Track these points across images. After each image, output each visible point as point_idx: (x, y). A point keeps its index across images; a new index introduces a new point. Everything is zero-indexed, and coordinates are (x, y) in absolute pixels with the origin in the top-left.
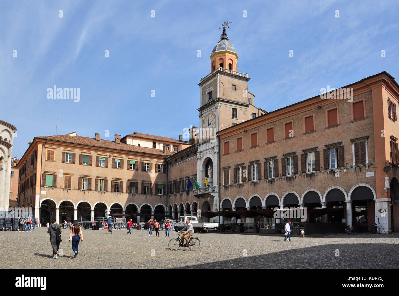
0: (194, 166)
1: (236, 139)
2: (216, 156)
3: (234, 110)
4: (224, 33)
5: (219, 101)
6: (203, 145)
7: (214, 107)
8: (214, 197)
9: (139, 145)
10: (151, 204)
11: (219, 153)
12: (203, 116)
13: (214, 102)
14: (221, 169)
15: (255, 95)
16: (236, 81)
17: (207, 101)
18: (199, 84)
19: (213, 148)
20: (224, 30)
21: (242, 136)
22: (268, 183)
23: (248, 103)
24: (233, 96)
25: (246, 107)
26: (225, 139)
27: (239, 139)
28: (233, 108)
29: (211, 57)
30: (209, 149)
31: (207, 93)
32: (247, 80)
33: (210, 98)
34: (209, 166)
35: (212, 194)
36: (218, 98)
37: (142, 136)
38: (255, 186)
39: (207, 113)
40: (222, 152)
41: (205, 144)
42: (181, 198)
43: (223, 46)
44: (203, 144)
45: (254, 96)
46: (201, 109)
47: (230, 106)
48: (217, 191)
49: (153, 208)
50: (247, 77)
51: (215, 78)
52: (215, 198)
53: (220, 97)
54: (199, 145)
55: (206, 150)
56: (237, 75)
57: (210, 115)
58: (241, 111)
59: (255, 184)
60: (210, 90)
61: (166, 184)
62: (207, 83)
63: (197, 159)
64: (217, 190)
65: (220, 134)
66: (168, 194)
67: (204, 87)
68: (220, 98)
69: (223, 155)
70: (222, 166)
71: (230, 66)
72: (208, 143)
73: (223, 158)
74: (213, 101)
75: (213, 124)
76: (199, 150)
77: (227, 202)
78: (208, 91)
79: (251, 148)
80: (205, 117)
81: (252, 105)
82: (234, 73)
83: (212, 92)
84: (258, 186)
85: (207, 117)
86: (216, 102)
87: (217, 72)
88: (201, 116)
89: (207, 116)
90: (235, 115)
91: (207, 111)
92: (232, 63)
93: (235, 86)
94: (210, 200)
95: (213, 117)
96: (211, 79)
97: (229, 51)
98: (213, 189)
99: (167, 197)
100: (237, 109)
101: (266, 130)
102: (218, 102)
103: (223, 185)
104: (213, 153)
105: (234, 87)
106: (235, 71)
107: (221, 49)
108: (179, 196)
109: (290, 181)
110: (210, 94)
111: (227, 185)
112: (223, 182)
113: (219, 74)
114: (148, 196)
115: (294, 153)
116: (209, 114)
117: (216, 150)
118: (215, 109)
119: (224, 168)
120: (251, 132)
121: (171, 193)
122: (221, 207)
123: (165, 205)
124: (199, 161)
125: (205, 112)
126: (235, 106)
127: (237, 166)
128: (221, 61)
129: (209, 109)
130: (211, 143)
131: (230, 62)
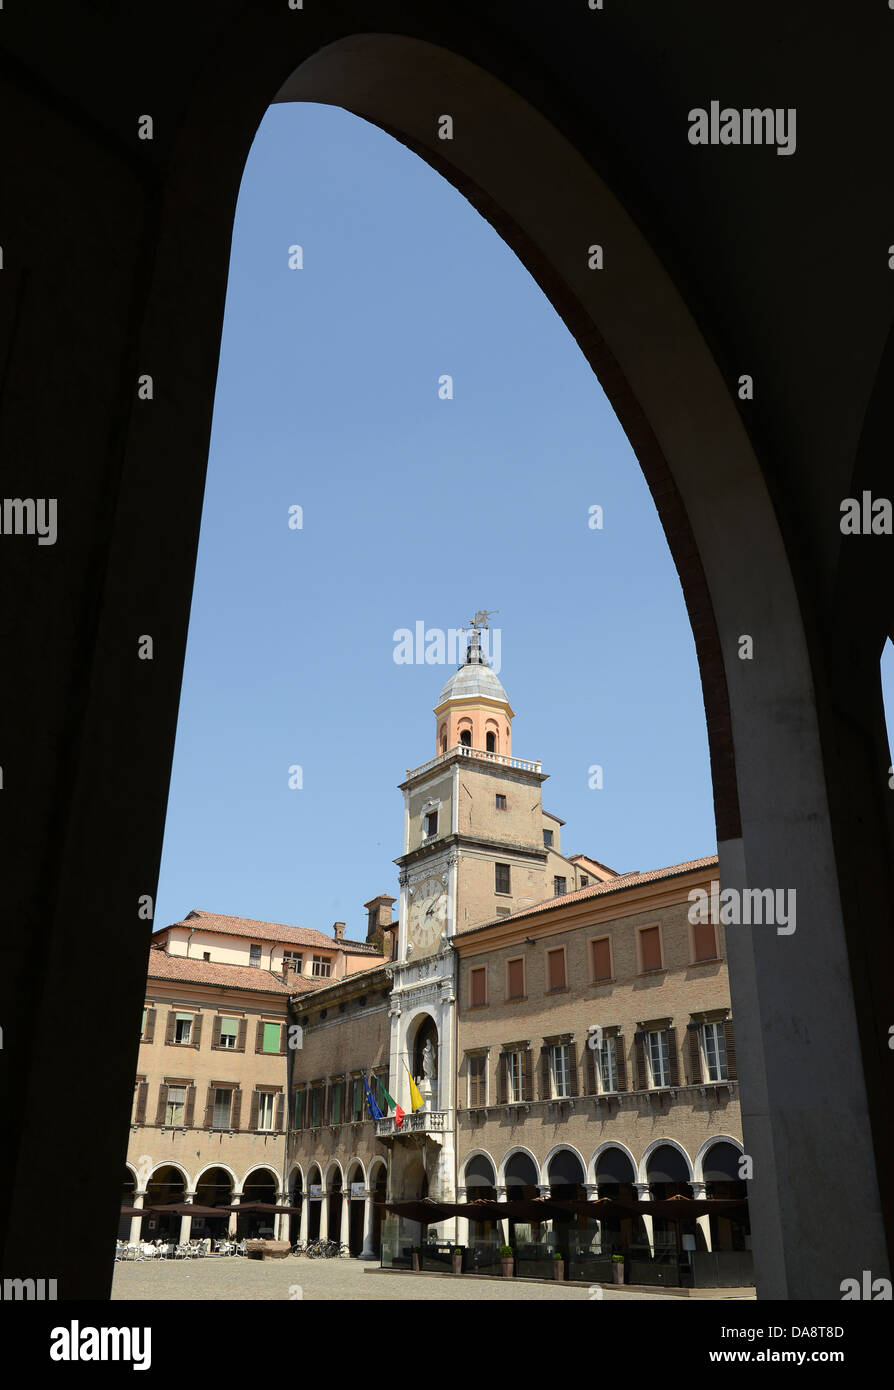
0: (379, 1036)
1: (507, 964)
2: (450, 1009)
3: (503, 869)
4: (475, 646)
5: (457, 844)
6: (411, 973)
7: (444, 859)
8: (440, 1146)
11: (456, 1002)
12: (410, 882)
13: (443, 846)
14: (461, 1054)
15: (563, 820)
16: (506, 786)
17: (424, 838)
18: (404, 787)
19: (439, 986)
21: (523, 956)
22: (599, 1108)
23: (542, 847)
24: (498, 828)
25: (538, 861)
26: (475, 960)
27: (516, 965)
28: (497, 864)
29: (436, 715)
30: (426, 987)
31: (423, 816)
32: (536, 779)
33: (432, 830)
34: (428, 1041)
35: (434, 1137)
36: (456, 836)
38: (562, 1116)
39: (424, 875)
40: (468, 1000)
41: (415, 972)
43: (470, 684)
44: (409, 968)
45: (561, 824)
46: (406, 862)
47: (490, 859)
48: (451, 1128)
50: (539, 771)
51: (447, 775)
52: (443, 1151)
53: (462, 831)
54: (398, 973)
55: (418, 989)
56: (509, 768)
57: (432, 882)
58: (519, 870)
59: (562, 1108)
60: (432, 808)
61: (286, 1092)
62: (425, 787)
63: (390, 1015)
64: (449, 1122)
65: (460, 943)
66: (290, 1127)
67: (416, 795)
68: (461, 836)
69: (470, 1009)
70: (466, 1044)
71: (491, 737)
72: (424, 970)
74: (442, 841)
76: (397, 988)
77: (480, 1166)
78: (425, 810)
79: (548, 994)
80: (418, 886)
81: (556, 853)
82: (500, 761)
83: (437, 812)
84: (572, 1117)
85: (424, 887)
86: (449, 846)
87: (453, 760)
88: (404, 881)
89: (422, 882)
90: (503, 885)
91: (422, 868)
92: (497, 731)
93: (504, 797)
94: (427, 1157)
95: (439, 887)
96: (437, 776)
97: (488, 697)
98: (437, 1120)
99: (288, 1139)
100: (509, 866)
101: (589, 945)
102: (454, 847)
103: (469, 1106)
104: (439, 1002)
105: (502, 799)
106: (504, 756)
107: (467, 690)
108: (330, 1137)
109: (662, 1106)
110: (432, 817)
111: (480, 1108)
112: (469, 1097)
113: (457, 765)
114: (225, 1136)
115: (668, 1021)
116: (429, 878)
117: (448, 992)
118: (445, 865)
119: (471, 1053)
120: (547, 946)
121: (301, 1126)
122: (461, 1183)
124: (396, 1021)
125: (418, 870)
126: (504, 859)
127: (508, 1046)
128: (465, 726)
129: (430, 863)
130: (432, 966)
131: (492, 728)
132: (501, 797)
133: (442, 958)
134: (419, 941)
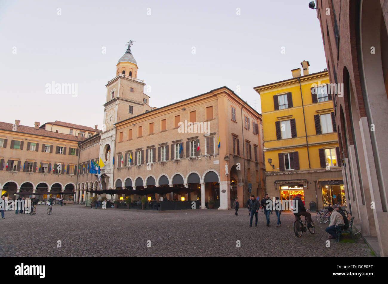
1: (128, 130)
2: (113, 142)
3: (131, 107)
4: (129, 49)
5: (118, 100)
9: (57, 131)
10: (62, 183)
11: (115, 141)
14: (116, 154)
16: (134, 85)
17: (111, 98)
18: (107, 86)
19: (112, 137)
20: (129, 47)
21: (132, 128)
23: (143, 103)
24: (130, 96)
25: (141, 106)
26: (121, 130)
27: (130, 131)
28: (129, 106)
29: (117, 65)
30: (108, 137)
31: (111, 93)
32: (142, 85)
33: (113, 96)
34: (108, 151)
35: (107, 175)
36: (118, 97)
37: (61, 124)
38: (139, 169)
39: (110, 108)
40: (118, 140)
41: (106, 133)
42: (87, 178)
44: (105, 133)
46: (106, 105)
47: (128, 104)
48: (112, 173)
49: (64, 186)
51: (117, 82)
52: (110, 178)
53: (120, 97)
54: (102, 134)
55: (107, 138)
56: (135, 81)
58: (136, 108)
59: (139, 167)
60: (113, 91)
61: (77, 165)
62: (112, 85)
63: (99, 145)
64: (112, 171)
65: (117, 125)
66: (78, 174)
67: (110, 88)
69: (119, 143)
70: (117, 151)
71: (131, 74)
72: (108, 133)
73: (118, 145)
74: (114, 99)
75: (113, 117)
76: (102, 138)
77: (119, 181)
80: (108, 111)
81: (147, 104)
84: (142, 169)
85: (110, 112)
86: (116, 100)
87: (119, 77)
88: (105, 110)
89: (109, 111)
90: (131, 111)
91: (110, 107)
92: (133, 71)
94: (106, 180)
95: (114, 112)
98: (109, 171)
99: (78, 176)
100: (133, 106)
101: (149, 124)
103: (117, 167)
104: (111, 141)
105: (132, 89)
106: (134, 78)
108: (86, 176)
110: (113, 93)
111: (119, 167)
112: (117, 165)
113: (120, 79)
114: (59, 175)
116: (111, 109)
117: (114, 138)
118: (115, 105)
119: (118, 154)
120: (138, 125)
121: (80, 174)
122: (115, 186)
123: (75, 184)
124: (101, 146)
125: (108, 107)
126: (132, 104)
127: (127, 152)
128: (124, 69)
129: (111, 105)
130: (110, 132)
131: (131, 70)
133: (113, 130)
134: (108, 126)
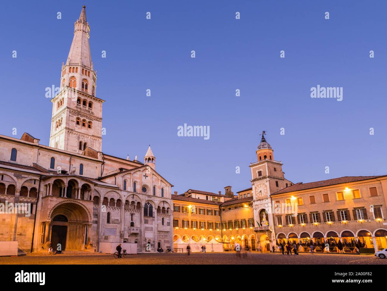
3: (277, 182)
4: (263, 138)
6: (258, 201)
7: (265, 180)
8: (272, 232)
16: (276, 166)
17: (257, 176)
23: (283, 178)
25: (282, 181)
26: (276, 199)
30: (263, 204)
31: (257, 172)
32: (280, 165)
33: (260, 175)
39: (259, 183)
41: (259, 201)
43: (265, 146)
46: (253, 181)
47: (274, 180)
48: (274, 229)
51: (264, 164)
53: (269, 175)
54: (254, 201)
55: (260, 204)
56: (276, 163)
57: (262, 185)
58: (280, 182)
63: (253, 209)
67: (254, 168)
71: (271, 157)
72: (262, 201)
75: (264, 190)
76: (255, 204)
82: (273, 161)
83: (261, 171)
85: (259, 186)
86: (266, 178)
88: (253, 185)
90: (277, 185)
94: (268, 233)
95: (264, 186)
96: (260, 164)
102: (268, 178)
118: (266, 182)
125: (257, 182)
126: (277, 180)
129: (260, 181)
130: (264, 200)
132: (275, 169)
133: (267, 199)
134: (259, 196)
